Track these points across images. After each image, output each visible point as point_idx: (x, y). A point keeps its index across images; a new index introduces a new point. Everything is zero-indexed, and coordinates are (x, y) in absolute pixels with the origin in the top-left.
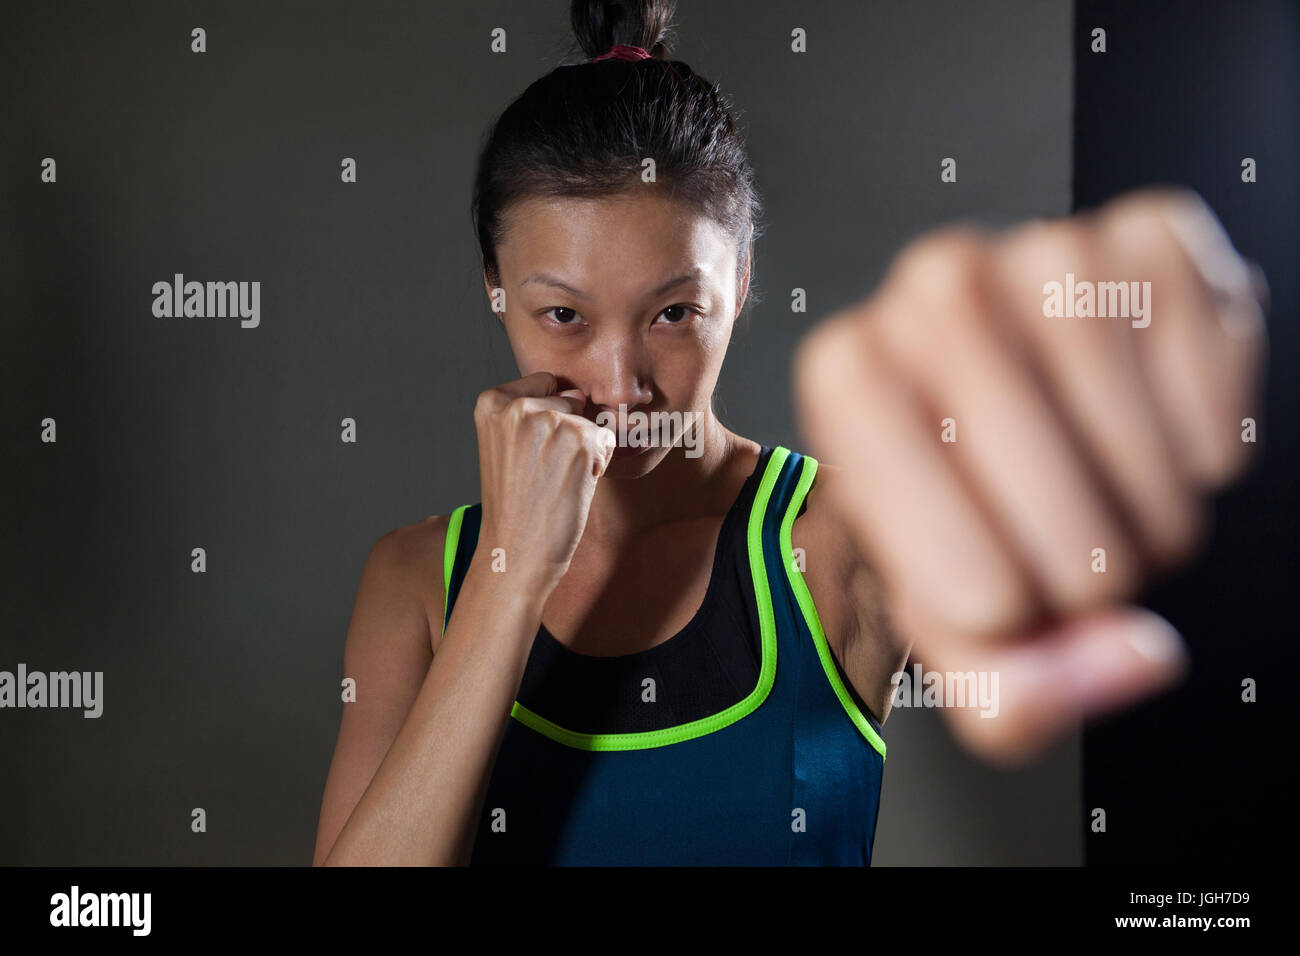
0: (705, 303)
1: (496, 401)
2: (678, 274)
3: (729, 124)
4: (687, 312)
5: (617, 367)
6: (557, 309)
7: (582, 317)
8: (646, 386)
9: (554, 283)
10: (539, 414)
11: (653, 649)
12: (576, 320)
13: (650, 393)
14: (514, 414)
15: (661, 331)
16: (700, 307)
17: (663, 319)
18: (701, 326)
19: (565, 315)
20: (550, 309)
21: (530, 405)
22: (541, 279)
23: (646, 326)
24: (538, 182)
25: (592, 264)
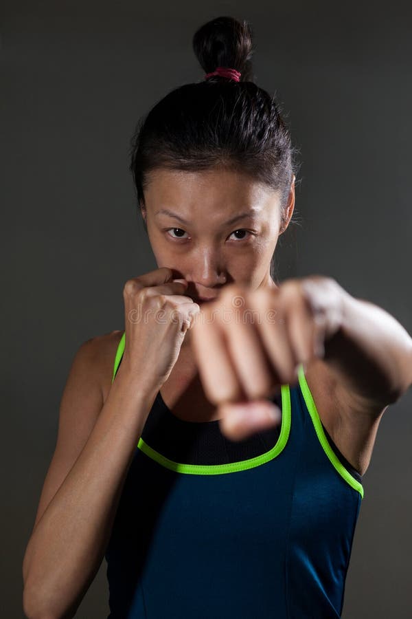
0: (258, 228)
1: (134, 286)
2: (240, 213)
3: (278, 124)
4: (246, 233)
5: (206, 264)
6: (175, 229)
7: (189, 234)
8: (222, 274)
9: (172, 216)
10: (155, 297)
11: (213, 422)
12: (185, 236)
13: (224, 278)
14: (142, 296)
15: (232, 244)
16: (254, 231)
17: (233, 237)
18: (255, 241)
19: (179, 233)
20: (171, 229)
21: (150, 292)
22: (165, 212)
23: (223, 241)
24: (165, 160)
25: (192, 208)
